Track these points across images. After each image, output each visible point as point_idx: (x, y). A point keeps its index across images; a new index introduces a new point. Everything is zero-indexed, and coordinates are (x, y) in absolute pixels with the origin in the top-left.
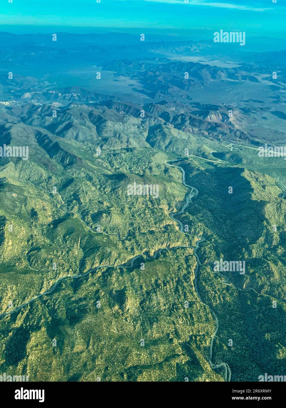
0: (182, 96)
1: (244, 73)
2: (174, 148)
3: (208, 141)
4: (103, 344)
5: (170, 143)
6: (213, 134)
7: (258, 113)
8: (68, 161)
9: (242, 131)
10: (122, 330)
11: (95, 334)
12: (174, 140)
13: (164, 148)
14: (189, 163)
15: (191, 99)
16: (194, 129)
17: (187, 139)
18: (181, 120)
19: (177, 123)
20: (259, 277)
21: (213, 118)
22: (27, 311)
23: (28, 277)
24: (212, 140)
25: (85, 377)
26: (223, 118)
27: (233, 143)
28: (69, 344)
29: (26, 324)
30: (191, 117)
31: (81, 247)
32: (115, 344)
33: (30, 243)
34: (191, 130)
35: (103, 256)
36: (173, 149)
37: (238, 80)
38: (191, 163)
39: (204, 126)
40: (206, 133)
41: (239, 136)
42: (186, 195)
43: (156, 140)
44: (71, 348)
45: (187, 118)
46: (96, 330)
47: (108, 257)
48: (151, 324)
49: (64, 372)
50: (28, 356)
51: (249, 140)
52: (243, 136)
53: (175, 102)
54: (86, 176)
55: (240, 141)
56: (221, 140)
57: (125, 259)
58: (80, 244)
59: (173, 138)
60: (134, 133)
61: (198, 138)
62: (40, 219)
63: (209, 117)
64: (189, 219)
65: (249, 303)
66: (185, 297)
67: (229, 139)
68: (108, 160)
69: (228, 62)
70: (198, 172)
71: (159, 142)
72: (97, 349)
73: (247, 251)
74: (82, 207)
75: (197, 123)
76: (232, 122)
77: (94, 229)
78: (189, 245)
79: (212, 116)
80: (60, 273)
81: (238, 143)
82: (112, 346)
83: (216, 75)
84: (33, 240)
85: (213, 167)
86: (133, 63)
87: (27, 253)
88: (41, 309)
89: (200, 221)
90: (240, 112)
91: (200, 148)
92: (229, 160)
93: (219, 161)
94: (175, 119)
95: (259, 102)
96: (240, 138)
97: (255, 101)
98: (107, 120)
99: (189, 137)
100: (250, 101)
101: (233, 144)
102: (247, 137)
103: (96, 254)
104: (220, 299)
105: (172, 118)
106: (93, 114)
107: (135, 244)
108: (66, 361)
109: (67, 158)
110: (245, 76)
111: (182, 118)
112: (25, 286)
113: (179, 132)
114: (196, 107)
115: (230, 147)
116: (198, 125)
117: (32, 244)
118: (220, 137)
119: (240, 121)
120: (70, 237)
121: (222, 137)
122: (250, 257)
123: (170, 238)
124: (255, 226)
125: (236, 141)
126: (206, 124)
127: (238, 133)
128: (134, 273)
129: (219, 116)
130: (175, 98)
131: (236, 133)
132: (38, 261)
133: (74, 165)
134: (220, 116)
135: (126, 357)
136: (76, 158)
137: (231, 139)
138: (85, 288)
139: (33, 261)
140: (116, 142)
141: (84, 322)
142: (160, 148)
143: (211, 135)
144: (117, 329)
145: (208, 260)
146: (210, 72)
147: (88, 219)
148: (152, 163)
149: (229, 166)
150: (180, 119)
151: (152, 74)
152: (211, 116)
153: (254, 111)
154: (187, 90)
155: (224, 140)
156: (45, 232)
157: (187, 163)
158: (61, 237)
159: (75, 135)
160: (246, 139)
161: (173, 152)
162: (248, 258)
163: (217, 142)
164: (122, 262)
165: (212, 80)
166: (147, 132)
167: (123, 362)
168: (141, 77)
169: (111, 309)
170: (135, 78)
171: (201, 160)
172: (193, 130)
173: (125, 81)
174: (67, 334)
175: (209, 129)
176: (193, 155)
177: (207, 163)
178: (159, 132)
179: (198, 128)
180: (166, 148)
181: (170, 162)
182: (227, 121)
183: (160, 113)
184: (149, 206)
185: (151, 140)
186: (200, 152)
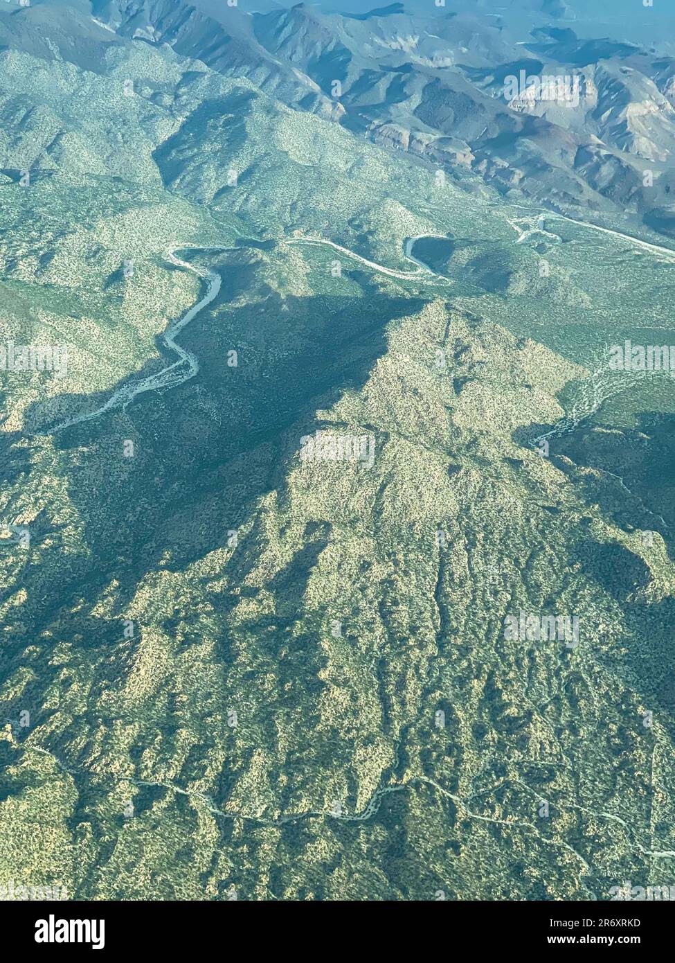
2: (253, 199)
3: (445, 188)
5: (247, 175)
6: (491, 164)
12: (266, 164)
13: (209, 195)
14: (259, 263)
16: (419, 136)
18: (389, 91)
20: (63, 682)
24: (467, 188)
26: (601, 100)
27: (558, 210)
30: (438, 79)
34: (406, 139)
36: (246, 200)
38: (265, 264)
39: (475, 128)
40: (464, 157)
41: (603, 184)
42: (129, 377)
43: (192, 158)
45: (418, 84)
51: (641, 206)
52: (621, 187)
55: (592, 205)
56: (515, 192)
59: (269, 155)
60: (113, 119)
70: (257, 299)
71: (199, 167)
73: (123, 592)
75: (450, 113)
76: (634, 125)
81: (581, 215)
85: (359, 293)
89: (65, 471)
91: (368, 211)
92: (459, 273)
93: (418, 273)
94: (365, 83)
96: (603, 192)
99: (359, 163)
105: (352, 79)
111: (399, 77)
113: (316, 136)
115: (529, 225)
116: (451, 119)
118: (516, 180)
121: (522, 180)
122: (113, 615)
125: (574, 201)
126: (489, 116)
127: (606, 169)
129: (583, 93)
131: (596, 168)
137: (559, 195)
142: (193, 191)
143: (482, 167)
148: (71, 236)
150: (383, 85)
155: (527, 194)
157: (253, 261)
160: (627, 199)
161: (240, 215)
162: (102, 618)
163: (485, 195)
166: (181, 119)
172: (412, 138)
175: (487, 143)
176: (324, 236)
178: (227, 123)
179: (443, 132)
180: (221, 193)
181: (192, 251)
182: (614, 116)
183: (318, 52)
185: (174, 153)
186: (359, 227)
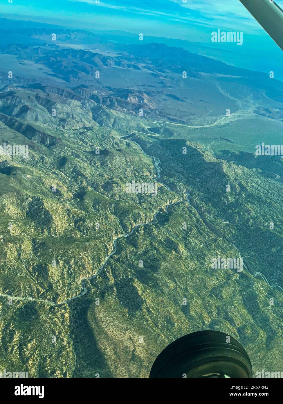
0: (92, 81)
1: (127, 62)
4: (185, 280)
5: (115, 122)
7: (158, 96)
8: (48, 141)
10: (189, 267)
11: (176, 274)
12: (117, 119)
13: (111, 126)
14: (139, 138)
15: (101, 83)
16: (124, 109)
17: (124, 118)
18: (110, 102)
19: (107, 104)
21: (132, 100)
22: (111, 270)
23: (92, 243)
25: (192, 304)
26: (139, 100)
28: (163, 285)
29: (118, 279)
30: (117, 99)
31: (111, 213)
32: (193, 277)
33: (71, 216)
35: (135, 217)
36: (119, 126)
37: (125, 67)
38: (141, 138)
39: (130, 107)
40: (134, 113)
42: (153, 163)
43: (103, 120)
44: (167, 287)
45: (114, 100)
46: (175, 271)
47: (139, 217)
48: (203, 259)
49: (175, 305)
50: (145, 301)
51: (167, 117)
53: (93, 86)
54: (72, 154)
55: (161, 118)
56: (147, 118)
57: (151, 217)
58: (110, 211)
59: (116, 117)
60: (82, 114)
61: (131, 117)
62: (64, 195)
63: (129, 99)
64: (170, 181)
65: (248, 232)
66: (208, 236)
67: (153, 117)
68: (78, 138)
69: (108, 51)
70: (150, 144)
71: (106, 121)
72: (183, 283)
74: (89, 181)
75: (124, 105)
76: (148, 104)
77: (111, 197)
78: (182, 200)
80: (112, 236)
81: (161, 120)
82: (192, 279)
83: (107, 63)
84: (73, 213)
85: (158, 140)
86: (29, 47)
87: (73, 224)
88: (119, 265)
89: (180, 181)
90: (147, 95)
91: (139, 125)
92: (163, 134)
93: (157, 135)
94: (104, 101)
95: (152, 86)
96: (160, 115)
97: (149, 86)
98: (55, 103)
99: (125, 116)
100: (145, 86)
101: (157, 121)
102: (165, 115)
103: (129, 216)
104: (229, 234)
105: (101, 100)
106: (40, 97)
107: (149, 205)
108: (171, 297)
109: (47, 138)
110: (129, 64)
111: (110, 99)
112: (94, 251)
114: (110, 90)
115: (156, 123)
116: (125, 106)
117: (73, 216)
118: (146, 116)
119: (151, 102)
120: (99, 206)
123: (169, 196)
124: (221, 180)
125: (158, 118)
126: (131, 105)
127: (157, 112)
128: (166, 226)
129: (136, 99)
131: (155, 112)
132: (89, 230)
133: (57, 145)
134: (136, 98)
135: (205, 284)
136: (56, 139)
137: (154, 117)
138: (141, 243)
139: (83, 230)
140: (74, 123)
141: (162, 267)
142: (108, 126)
144: (185, 267)
145: (203, 208)
146: (101, 60)
147: (101, 190)
150: (108, 101)
151: (54, 59)
152: (130, 98)
153: (154, 94)
155: (150, 118)
156: (75, 205)
158: (92, 208)
159: (34, 117)
160: (164, 116)
161: (120, 129)
164: (150, 219)
165: (105, 67)
166: (91, 112)
167: (205, 287)
168: (45, 62)
169: (171, 254)
170: (39, 62)
171: (144, 134)
172: (123, 110)
173: (31, 65)
174: (157, 278)
175: (134, 109)
176: (136, 131)
177: (150, 137)
178: (102, 112)
179: (126, 108)
180: (113, 125)
181: (122, 137)
182: (143, 102)
183: (89, 96)
184: (137, 174)
185: (98, 119)
186: (140, 128)
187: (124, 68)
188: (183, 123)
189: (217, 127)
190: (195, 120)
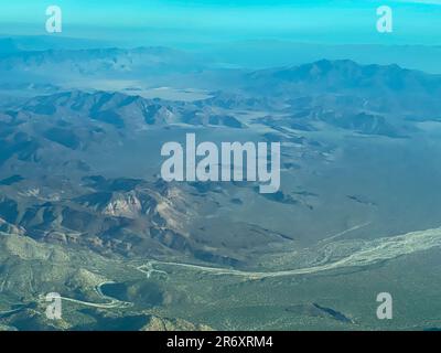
0: (66, 163)
1: (216, 111)
3: (97, 258)
6: (113, 243)
7: (225, 191)
9: (176, 232)
12: (10, 263)
15: (87, 169)
16: (71, 235)
17: (45, 257)
19: (33, 222)
21: (121, 206)
24: (108, 256)
26: (143, 206)
27: (155, 259)
34: (65, 238)
37: (202, 124)
38: (40, 316)
39: (95, 227)
40: (98, 242)
41: (170, 243)
45: (59, 210)
51: (191, 250)
52: (178, 243)
53: (45, 177)
55: (170, 254)
56: (131, 254)
59: (9, 258)
61: (73, 254)
63: (111, 206)
67: (147, 250)
69: (189, 90)
75: (80, 221)
76: (163, 214)
79: (119, 202)
81: (167, 259)
83: (156, 117)
85: (95, 320)
90: (185, 191)
91: (73, 277)
92: (134, 299)
93: (114, 303)
94: (29, 214)
96: (171, 247)
99: (53, 254)
101: (155, 262)
102: (188, 245)
105: (22, 214)
110: (216, 117)
111: (45, 210)
114: (93, 186)
115: (147, 268)
118: (128, 248)
119: (181, 211)
121: (132, 247)
125: (162, 254)
127: (168, 236)
129: (134, 203)
130: (50, 169)
131: (163, 236)
134: (136, 201)
137: (152, 251)
143: (109, 245)
146: (144, 111)
149: (131, 313)
150: (40, 214)
153: (219, 188)
154: (84, 149)
155: (137, 254)
157: (32, 315)
160: (184, 248)
163: (118, 260)
165: (145, 127)
171: (71, 304)
172: (68, 237)
175: (105, 233)
179: (82, 231)
182: (152, 211)
186: (72, 286)
187: (200, 126)
188: (234, 263)
189: (339, 271)
190: (279, 255)
